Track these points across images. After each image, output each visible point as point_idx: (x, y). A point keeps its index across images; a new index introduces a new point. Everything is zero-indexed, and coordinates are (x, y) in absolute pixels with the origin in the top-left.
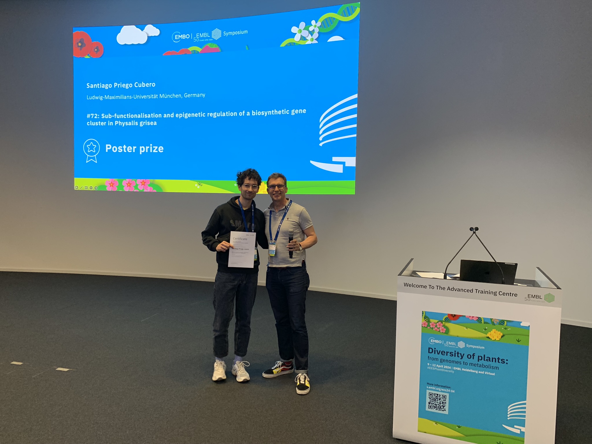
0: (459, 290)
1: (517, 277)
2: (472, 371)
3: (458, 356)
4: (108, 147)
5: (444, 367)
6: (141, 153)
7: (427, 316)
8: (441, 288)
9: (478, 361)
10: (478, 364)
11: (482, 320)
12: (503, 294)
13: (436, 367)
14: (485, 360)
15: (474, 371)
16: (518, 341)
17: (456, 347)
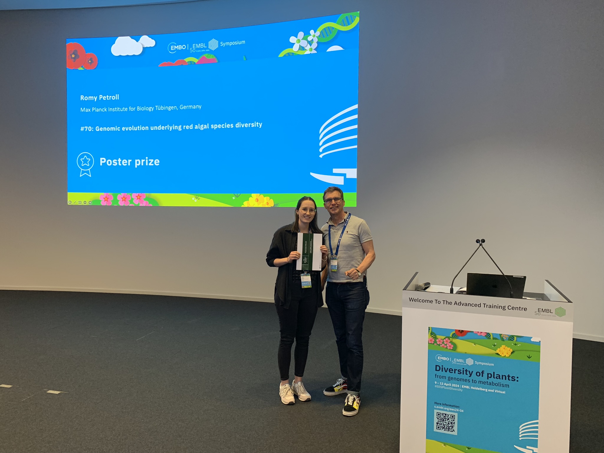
0: (466, 305)
1: (525, 290)
2: (481, 389)
3: (466, 374)
4: (103, 160)
5: (452, 385)
6: (136, 167)
7: (433, 333)
8: (447, 303)
9: (488, 379)
10: (487, 382)
11: (490, 336)
12: (512, 308)
13: (444, 385)
14: (495, 378)
15: (483, 390)
16: (529, 358)
17: (465, 364)
